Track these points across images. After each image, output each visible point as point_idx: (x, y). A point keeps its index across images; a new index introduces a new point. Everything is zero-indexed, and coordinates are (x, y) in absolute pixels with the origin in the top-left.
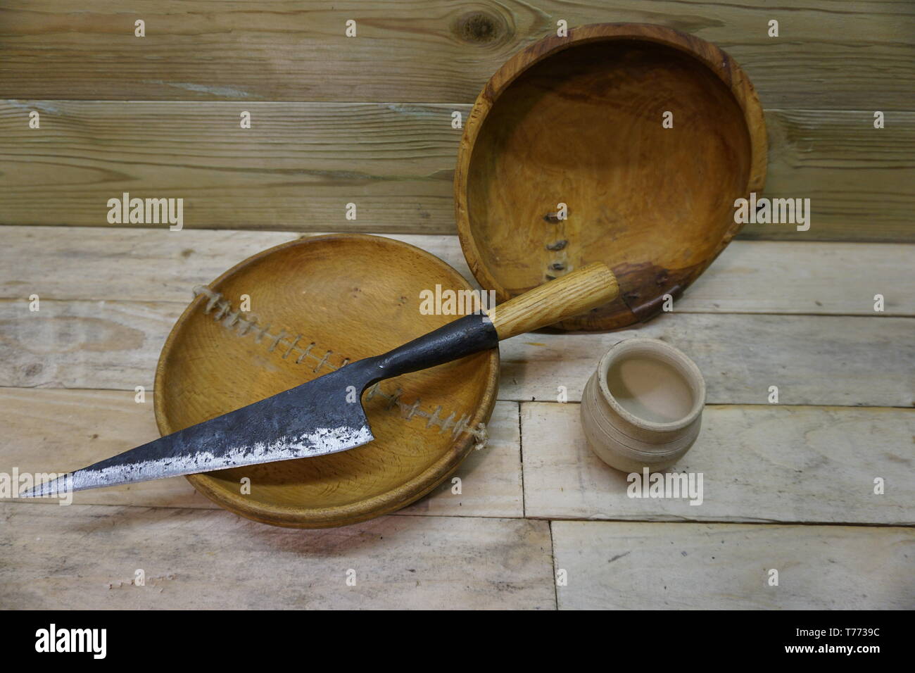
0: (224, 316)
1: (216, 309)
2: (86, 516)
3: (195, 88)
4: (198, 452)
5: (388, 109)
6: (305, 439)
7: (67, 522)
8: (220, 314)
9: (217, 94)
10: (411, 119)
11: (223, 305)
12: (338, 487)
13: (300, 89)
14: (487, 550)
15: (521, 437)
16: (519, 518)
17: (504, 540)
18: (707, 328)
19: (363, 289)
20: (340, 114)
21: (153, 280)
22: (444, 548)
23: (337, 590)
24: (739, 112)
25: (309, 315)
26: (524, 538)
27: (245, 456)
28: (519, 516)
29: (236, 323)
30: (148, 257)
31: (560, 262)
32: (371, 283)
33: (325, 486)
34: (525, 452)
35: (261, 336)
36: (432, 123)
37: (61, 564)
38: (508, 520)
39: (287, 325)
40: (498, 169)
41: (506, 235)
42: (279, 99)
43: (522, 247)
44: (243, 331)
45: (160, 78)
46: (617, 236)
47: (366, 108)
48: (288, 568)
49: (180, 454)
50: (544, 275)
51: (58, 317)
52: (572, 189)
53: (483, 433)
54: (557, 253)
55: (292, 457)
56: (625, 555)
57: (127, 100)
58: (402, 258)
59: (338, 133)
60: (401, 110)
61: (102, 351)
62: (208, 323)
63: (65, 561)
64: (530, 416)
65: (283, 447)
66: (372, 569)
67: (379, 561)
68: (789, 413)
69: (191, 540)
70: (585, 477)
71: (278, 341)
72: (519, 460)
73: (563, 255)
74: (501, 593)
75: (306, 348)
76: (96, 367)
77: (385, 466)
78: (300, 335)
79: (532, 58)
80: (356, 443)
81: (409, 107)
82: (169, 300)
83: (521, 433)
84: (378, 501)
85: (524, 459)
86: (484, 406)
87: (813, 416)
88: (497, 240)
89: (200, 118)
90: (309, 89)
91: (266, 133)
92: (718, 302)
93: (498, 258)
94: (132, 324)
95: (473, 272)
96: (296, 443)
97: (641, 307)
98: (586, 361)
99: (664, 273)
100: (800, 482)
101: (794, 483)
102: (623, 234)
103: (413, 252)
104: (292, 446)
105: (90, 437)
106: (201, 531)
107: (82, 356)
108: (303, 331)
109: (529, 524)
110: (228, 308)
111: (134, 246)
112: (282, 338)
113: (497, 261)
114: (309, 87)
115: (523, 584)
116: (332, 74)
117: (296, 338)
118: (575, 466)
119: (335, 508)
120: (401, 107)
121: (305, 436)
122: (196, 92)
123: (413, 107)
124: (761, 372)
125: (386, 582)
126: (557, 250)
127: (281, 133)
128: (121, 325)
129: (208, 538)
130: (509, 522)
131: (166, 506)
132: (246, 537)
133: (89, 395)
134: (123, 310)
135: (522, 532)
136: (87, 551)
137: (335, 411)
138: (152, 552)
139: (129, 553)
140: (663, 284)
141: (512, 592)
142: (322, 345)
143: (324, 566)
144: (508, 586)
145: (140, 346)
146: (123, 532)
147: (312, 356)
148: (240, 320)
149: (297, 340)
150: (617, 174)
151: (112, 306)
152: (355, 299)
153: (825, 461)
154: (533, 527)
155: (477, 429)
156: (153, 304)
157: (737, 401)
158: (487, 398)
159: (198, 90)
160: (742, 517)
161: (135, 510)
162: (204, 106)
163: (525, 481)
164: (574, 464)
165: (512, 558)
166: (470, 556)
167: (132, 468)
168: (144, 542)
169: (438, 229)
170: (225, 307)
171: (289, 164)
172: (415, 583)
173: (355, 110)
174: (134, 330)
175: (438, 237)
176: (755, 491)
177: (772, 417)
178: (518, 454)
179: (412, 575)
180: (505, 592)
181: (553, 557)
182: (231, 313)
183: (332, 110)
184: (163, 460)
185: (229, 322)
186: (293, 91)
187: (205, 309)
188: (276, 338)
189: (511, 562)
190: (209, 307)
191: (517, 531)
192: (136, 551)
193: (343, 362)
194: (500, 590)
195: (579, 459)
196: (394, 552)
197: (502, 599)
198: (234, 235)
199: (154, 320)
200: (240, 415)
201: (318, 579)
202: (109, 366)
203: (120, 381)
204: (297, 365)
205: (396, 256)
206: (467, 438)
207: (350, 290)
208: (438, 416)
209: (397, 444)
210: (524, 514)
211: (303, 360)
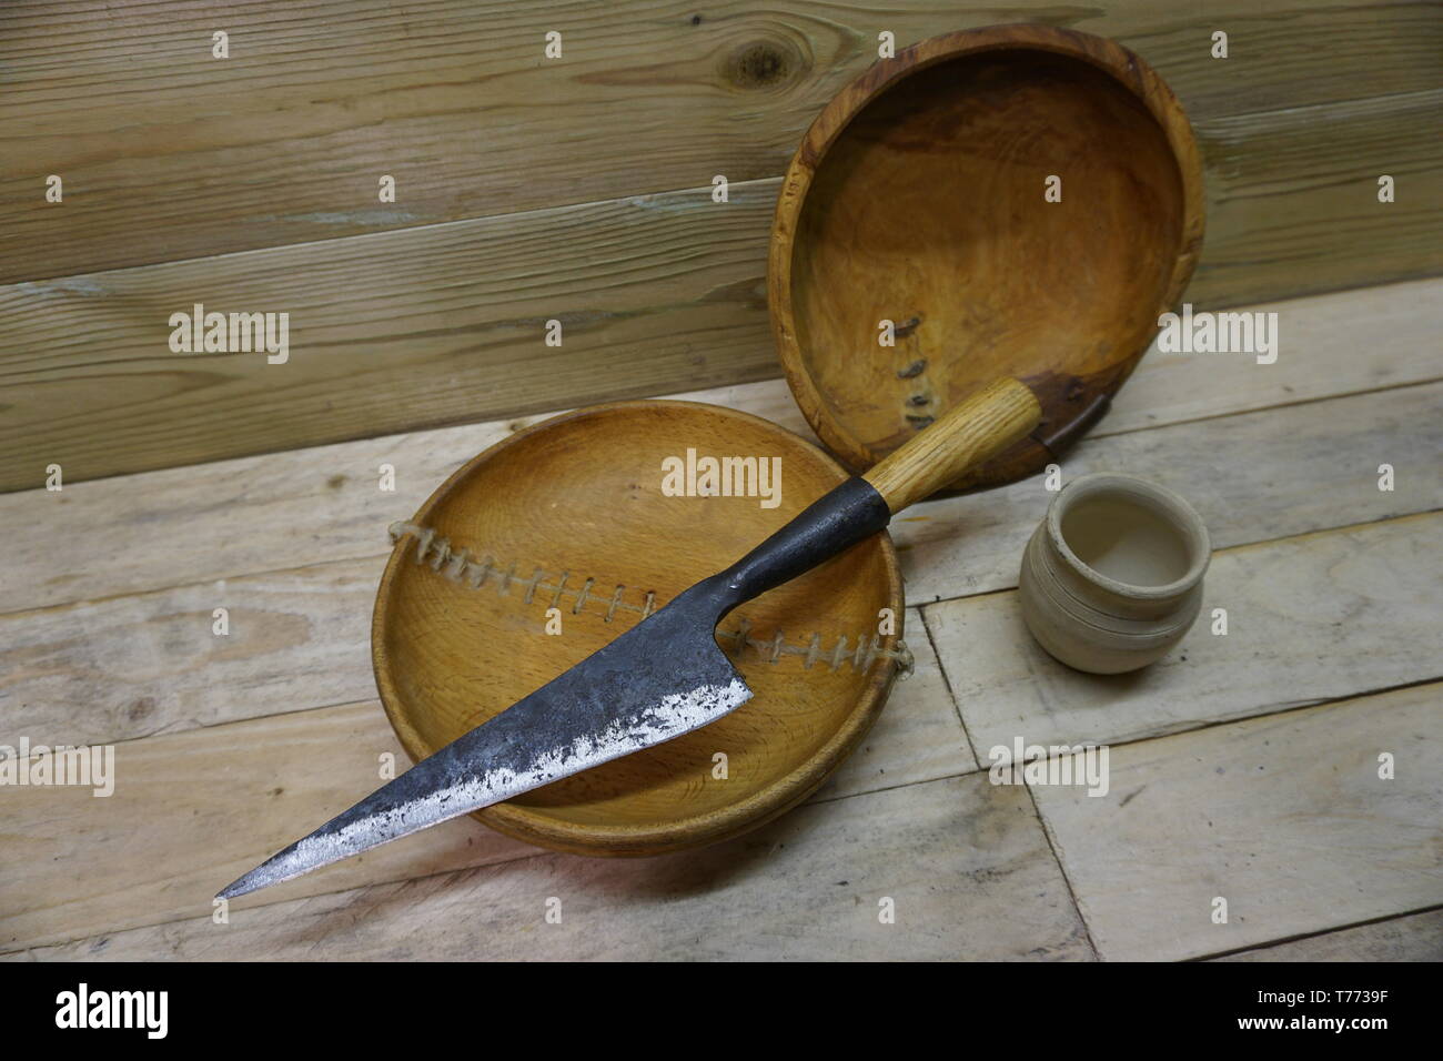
0: (446, 562)
1: (430, 555)
2: (305, 916)
3: (328, 218)
4: (488, 772)
5: (631, 206)
6: (650, 716)
7: (278, 931)
8: (439, 560)
9: (363, 223)
10: (667, 216)
11: (441, 546)
12: (704, 782)
13: (496, 195)
14: (942, 828)
15: (937, 657)
16: (974, 773)
17: (961, 808)
18: (1148, 451)
19: (643, 485)
20: (559, 225)
21: (294, 532)
22: (880, 839)
23: (740, 937)
24: (1158, 131)
25: (572, 539)
26: (990, 799)
27: (563, 761)
28: (972, 770)
29: (466, 570)
30: (275, 499)
31: (920, 393)
32: (654, 473)
33: (684, 785)
34: (952, 677)
35: (507, 584)
36: (699, 217)
38: (959, 778)
39: (541, 559)
40: (816, 271)
41: (840, 366)
42: (464, 216)
43: (864, 380)
44: (478, 581)
45: (271, 211)
46: (995, 340)
47: (598, 210)
48: (655, 923)
49: (460, 779)
50: (903, 418)
51: (152, 620)
52: (921, 283)
54: (914, 380)
55: (638, 747)
56: (1139, 791)
57: (217, 255)
58: (696, 426)
59: (558, 255)
60: (652, 204)
61: (245, 658)
62: (424, 579)
64: (941, 624)
65: (620, 736)
66: (782, 894)
67: (788, 880)
68: (1296, 548)
69: (488, 914)
70: (1047, 694)
71: (535, 586)
72: (944, 691)
73: (921, 386)
74: (983, 885)
75: (583, 589)
76: (244, 683)
77: (763, 736)
78: (566, 572)
79: (863, 96)
80: (729, 706)
81: (663, 198)
82: (331, 559)
83: (935, 650)
84: (788, 784)
85: (952, 687)
86: (895, 615)
87: (1331, 545)
88: (829, 376)
89: (338, 265)
90: (508, 194)
91: (444, 272)
92: (1152, 411)
93: (837, 402)
94: (282, 607)
95: (812, 427)
96: (638, 725)
97: (1055, 437)
98: (995, 529)
99: (1075, 382)
100: (1343, 639)
101: (1336, 642)
102: (1003, 336)
103: (713, 414)
104: (633, 731)
105: (269, 793)
106: (500, 899)
107: (215, 672)
108: (570, 565)
110: (449, 549)
111: (245, 486)
112: (539, 581)
113: (836, 406)
114: (507, 191)
115: (1010, 866)
116: (543, 166)
117: (561, 577)
118: (1028, 681)
119: (727, 809)
120: (651, 200)
121: (648, 712)
122: (330, 225)
123: (671, 197)
124: (1241, 497)
125: (811, 908)
126: (914, 376)
128: (263, 611)
129: (514, 906)
130: (960, 781)
131: (430, 873)
132: (574, 892)
133: (247, 729)
134: (260, 588)
135: (984, 792)
137: (684, 666)
140: (1078, 398)
141: (997, 881)
142: (603, 579)
143: (708, 907)
144: (989, 873)
145: (305, 639)
146: (375, 928)
147: (592, 598)
148: (469, 564)
149: (564, 578)
150: (982, 250)
151: (239, 585)
152: (636, 501)
153: (1366, 602)
155: (897, 649)
156: (306, 571)
157: (1223, 544)
159: (332, 221)
160: (1281, 703)
161: (384, 890)
162: (343, 245)
163: (964, 719)
164: (1024, 679)
165: (982, 832)
166: (921, 842)
167: (388, 818)
168: (414, 936)
169: (719, 377)
170: (444, 549)
171: (483, 316)
172: (853, 901)
173: (581, 215)
174: (288, 615)
175: (720, 390)
176: (1287, 664)
177: (1276, 557)
178: (940, 680)
179: (846, 890)
180: (989, 883)
181: (1039, 817)
183: (546, 221)
184: (435, 795)
185: (454, 571)
186: (484, 200)
187: (417, 556)
188: (530, 583)
189: (982, 838)
190: (421, 553)
191: (977, 791)
193: (647, 597)
194: (980, 882)
195: (1031, 671)
196: (806, 862)
197: (988, 895)
198: (403, 441)
199: (315, 594)
200: (536, 703)
201: (706, 928)
202: (263, 678)
203: (291, 698)
204: (575, 616)
205: (686, 424)
206: (886, 664)
207: (623, 490)
208: (819, 647)
209: (770, 701)
210: (978, 764)
211: (583, 608)
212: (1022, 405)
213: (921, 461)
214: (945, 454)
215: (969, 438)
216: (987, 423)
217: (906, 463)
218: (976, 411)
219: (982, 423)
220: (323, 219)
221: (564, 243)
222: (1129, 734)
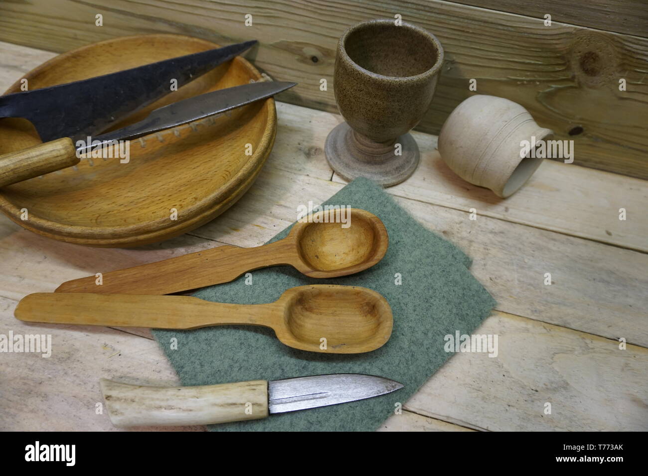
18: (492, 232)
23: (61, 392)
68: (545, 331)
87: (567, 339)
100: (533, 401)
101: (526, 401)
124: (530, 284)
153: (565, 386)
160: (462, 421)
176: (483, 398)
177: (527, 330)
201: (50, 378)
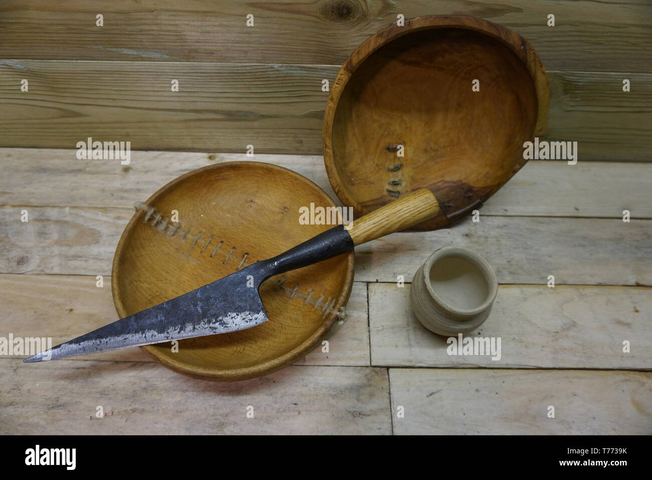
0: (158, 223)
1: (152, 218)
2: (69, 368)
3: (128, 52)
4: (147, 330)
5: (272, 68)
6: (221, 320)
7: (57, 372)
8: (155, 222)
9: (144, 56)
10: (288, 75)
11: (157, 215)
12: (244, 349)
13: (208, 53)
14: (346, 389)
15: (368, 309)
16: (367, 367)
17: (356, 382)
18: (498, 227)
19: (256, 201)
20: (236, 71)
21: (103, 190)
22: (317, 388)
25: (218, 221)
26: (371, 380)
27: (179, 332)
28: (367, 365)
29: (167, 228)
30: (98, 173)
31: (396, 180)
32: (262, 197)
33: (235, 348)
34: (372, 320)
35: (185, 237)
36: (305, 78)
37: (55, 402)
38: (360, 368)
39: (203, 228)
40: (354, 115)
41: (359, 162)
42: (191, 60)
43: (370, 170)
44: (172, 233)
45: (101, 45)
46: (438, 160)
47: (256, 67)
48: (211, 404)
49: (134, 332)
50: (385, 189)
51: (36, 220)
52: (406, 128)
53: (343, 314)
54: (395, 173)
55: (212, 333)
56: (437, 392)
57: (76, 60)
58: (284, 179)
59: (236, 85)
60: (282, 69)
61: (70, 246)
62: (146, 229)
63: (58, 401)
64: (375, 293)
65: (206, 326)
66: (268, 403)
67: (272, 397)
69: (144, 384)
70: (412, 337)
71: (197, 240)
72: (367, 325)
73: (398, 176)
74: (355, 418)
75: (218, 246)
76: (67, 257)
77: (276, 334)
78: (213, 236)
79: (381, 41)
80: (256, 323)
81: (288, 66)
82: (116, 206)
83: (368, 306)
84: (273, 364)
85: (370, 325)
86: (344, 294)
87: (568, 293)
88: (352, 166)
89: (132, 73)
90: (213, 53)
91: (181, 84)
92: (507, 208)
93: (353, 179)
94: (91, 225)
95: (335, 192)
96: (215, 323)
97: (453, 214)
98: (414, 252)
99: (470, 189)
100: (557, 340)
101: (553, 341)
102: (443, 159)
104: (211, 325)
105: (67, 310)
106: (150, 378)
107: (56, 250)
108: (215, 233)
109: (374, 371)
110: (160, 217)
112: (200, 238)
113: (352, 181)
114: (214, 52)
115: (370, 413)
116: (231, 43)
117: (209, 238)
118: (405, 329)
119: (243, 369)
120: (282, 67)
121: (220, 318)
122: (128, 55)
123: (291, 67)
124: (534, 260)
125: (278, 412)
126: (395, 171)
127: (193, 84)
128: (82, 225)
129: (155, 383)
130: (361, 369)
131: (125, 360)
132: (181, 382)
133: (64, 279)
134: (83, 214)
135: (369, 377)
136: (72, 393)
137: (241, 300)
138: (118, 393)
139: (102, 394)
140: (469, 198)
141: (362, 418)
142: (228, 243)
143: (235, 402)
144: (360, 414)
145: (97, 242)
146: (96, 380)
147: (221, 251)
148: (169, 226)
149: (211, 239)
150: (440, 117)
151: (75, 211)
152: (251, 208)
153: (574, 324)
154: (376, 373)
155: (340, 311)
156: (105, 210)
157: (517, 282)
158: (346, 288)
159: (129, 53)
160: (517, 365)
161: (104, 364)
162: (135, 64)
163: (371, 341)
164: (404, 328)
165: (363, 395)
166: (334, 393)
167: (101, 342)
168: (111, 386)
169: (309, 151)
170: (158, 217)
171: (200, 106)
172: (298, 413)
173: (248, 68)
174: (92, 229)
175: (309, 156)
176: (526, 347)
178: (366, 320)
179: (296, 407)
180: (358, 418)
181: (390, 393)
182: (162, 221)
183: (231, 68)
184: (122, 336)
185: (162, 227)
186: (201, 54)
187: (144, 219)
188: (196, 238)
189: (362, 397)
190: (147, 218)
191: (366, 375)
192: (106, 393)
193: (244, 256)
194: (354, 417)
195: (408, 325)
196: (282, 391)
197: (356, 423)
198: (160, 155)
199: (106, 222)
200: (175, 303)
201: (232, 411)
202: (76, 257)
203: (85, 269)
204: (211, 258)
205: (280, 178)
206: (333, 317)
207: (247, 202)
208: (312, 297)
209: (284, 317)
210: (371, 363)
211: (216, 255)
212: (429, 206)
213: (374, 224)
214: (386, 222)
215: (400, 217)
216: (411, 211)
217: (367, 224)
218: (407, 204)
219: (407, 211)
220: (126, 51)
221: (239, 80)
222: (443, 364)
